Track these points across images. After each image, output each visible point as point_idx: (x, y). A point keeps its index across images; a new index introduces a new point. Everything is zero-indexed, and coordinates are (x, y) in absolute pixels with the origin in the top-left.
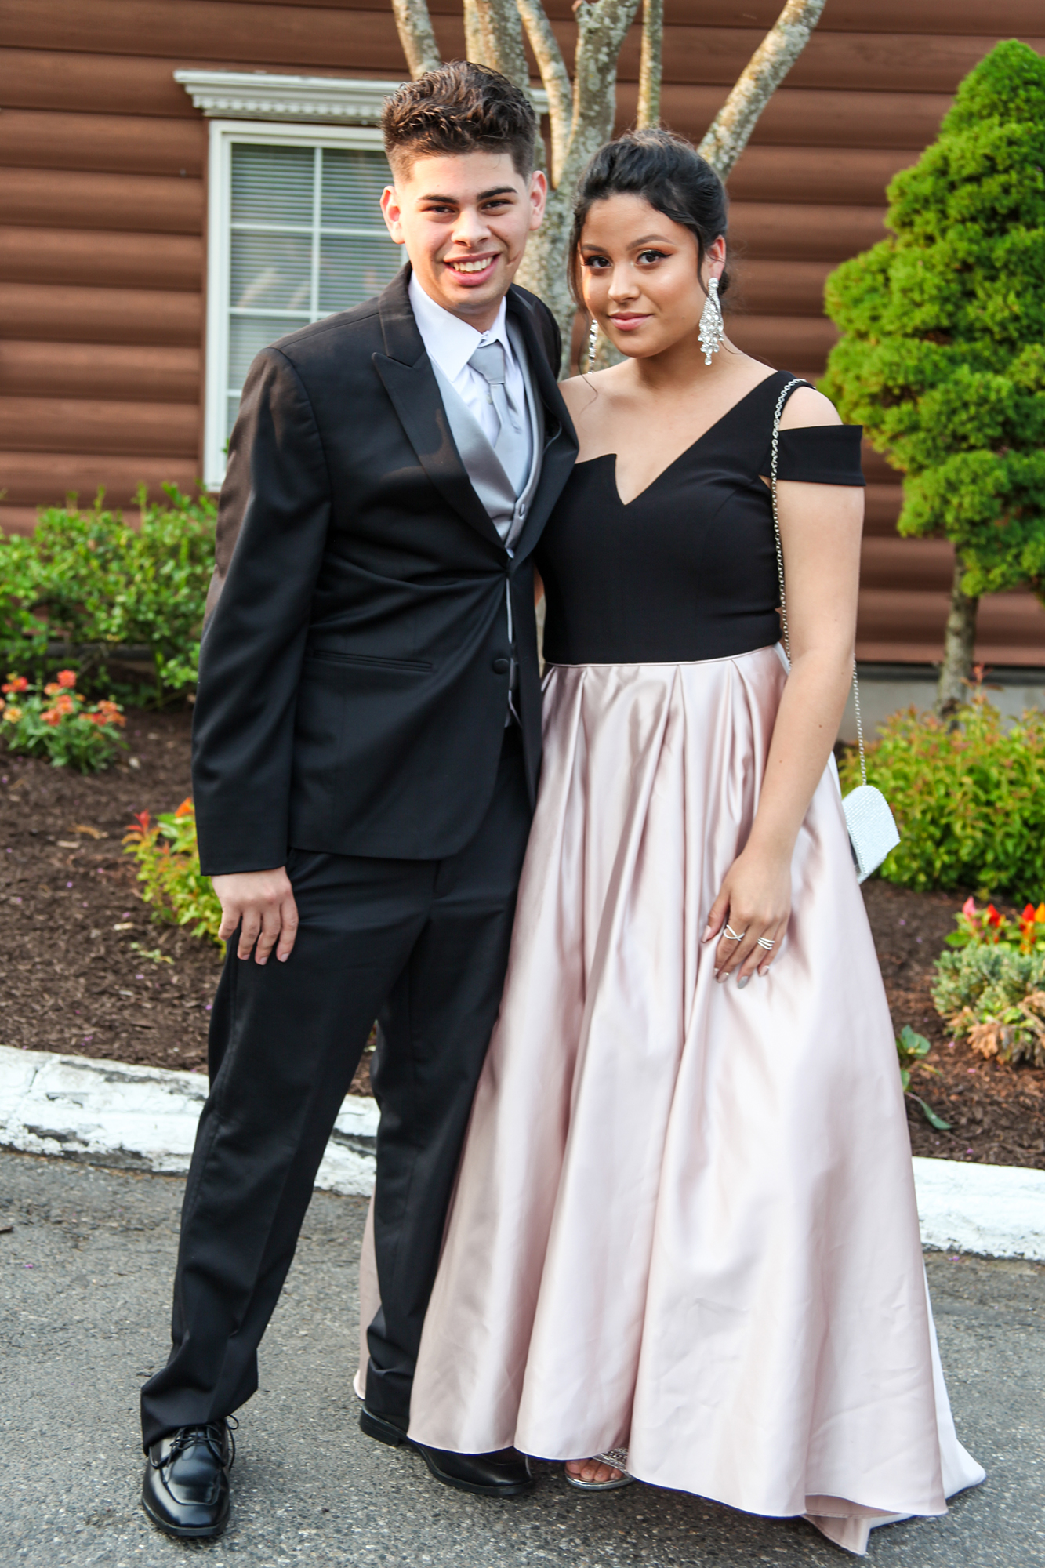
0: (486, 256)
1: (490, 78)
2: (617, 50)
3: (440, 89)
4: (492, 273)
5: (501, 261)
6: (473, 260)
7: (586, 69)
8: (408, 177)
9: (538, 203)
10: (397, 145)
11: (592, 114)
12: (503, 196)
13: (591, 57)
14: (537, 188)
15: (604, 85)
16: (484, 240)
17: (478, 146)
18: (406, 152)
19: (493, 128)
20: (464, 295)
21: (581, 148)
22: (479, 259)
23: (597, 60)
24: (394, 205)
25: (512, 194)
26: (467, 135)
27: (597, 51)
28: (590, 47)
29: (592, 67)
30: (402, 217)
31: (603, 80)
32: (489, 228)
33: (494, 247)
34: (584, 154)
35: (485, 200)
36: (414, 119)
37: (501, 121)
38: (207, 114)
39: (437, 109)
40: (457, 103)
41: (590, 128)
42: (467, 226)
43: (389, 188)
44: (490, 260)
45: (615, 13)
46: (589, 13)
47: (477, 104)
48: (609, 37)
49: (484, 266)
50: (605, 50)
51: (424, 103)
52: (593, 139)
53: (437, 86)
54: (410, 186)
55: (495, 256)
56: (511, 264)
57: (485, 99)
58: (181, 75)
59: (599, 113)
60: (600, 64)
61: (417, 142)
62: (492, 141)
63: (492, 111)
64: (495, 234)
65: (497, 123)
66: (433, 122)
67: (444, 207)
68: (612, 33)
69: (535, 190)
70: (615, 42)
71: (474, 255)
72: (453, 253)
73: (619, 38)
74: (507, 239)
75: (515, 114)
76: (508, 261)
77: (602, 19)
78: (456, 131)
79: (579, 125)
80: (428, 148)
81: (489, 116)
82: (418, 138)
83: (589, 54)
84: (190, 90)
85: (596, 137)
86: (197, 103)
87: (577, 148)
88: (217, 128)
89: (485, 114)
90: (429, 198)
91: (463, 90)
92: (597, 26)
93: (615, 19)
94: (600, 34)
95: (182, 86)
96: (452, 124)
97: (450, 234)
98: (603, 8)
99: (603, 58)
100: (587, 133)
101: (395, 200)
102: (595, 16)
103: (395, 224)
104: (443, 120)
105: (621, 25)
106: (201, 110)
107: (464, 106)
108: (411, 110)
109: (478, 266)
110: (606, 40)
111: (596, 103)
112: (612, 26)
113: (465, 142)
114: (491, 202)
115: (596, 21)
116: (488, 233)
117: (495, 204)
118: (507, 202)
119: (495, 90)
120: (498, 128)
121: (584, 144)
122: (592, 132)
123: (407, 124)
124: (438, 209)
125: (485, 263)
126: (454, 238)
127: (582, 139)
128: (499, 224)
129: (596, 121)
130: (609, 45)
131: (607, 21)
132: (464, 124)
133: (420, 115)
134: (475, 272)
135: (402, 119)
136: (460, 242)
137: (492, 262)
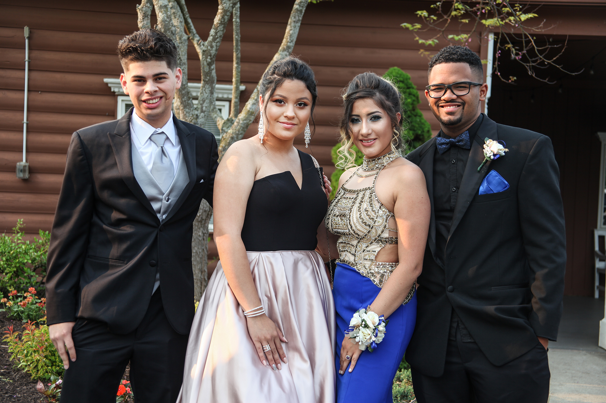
0: (157, 98)
1: (158, 34)
2: (213, 58)
3: (139, 38)
4: (160, 103)
5: (163, 99)
6: (152, 99)
7: (203, 64)
8: (128, 70)
9: (179, 79)
10: (124, 58)
11: (207, 80)
12: (163, 76)
13: (204, 60)
14: (178, 74)
15: (210, 70)
16: (156, 91)
17: (153, 58)
18: (126, 61)
19: (158, 52)
20: (149, 112)
21: (204, 92)
22: (155, 98)
23: (207, 61)
24: (124, 80)
25: (166, 75)
26: (148, 54)
27: (207, 58)
28: (204, 56)
29: (205, 63)
30: (127, 85)
31: (210, 68)
32: (158, 87)
33: (160, 94)
34: (205, 94)
35: (156, 77)
36: (128, 48)
37: (161, 50)
38: (116, 94)
39: (137, 45)
40: (145, 43)
41: (207, 85)
42: (149, 86)
43: (122, 74)
44: (159, 99)
45: (212, 45)
46: (203, 45)
47: (152, 43)
48: (210, 53)
49: (157, 101)
50: (209, 57)
51: (132, 43)
52: (208, 89)
53: (138, 37)
54: (128, 73)
55: (161, 98)
56: (167, 101)
57: (155, 42)
58: (106, 80)
59: (209, 80)
60: (208, 62)
61: (130, 57)
62: (158, 57)
63: (158, 46)
64: (161, 90)
65: (159, 50)
66: (135, 50)
67: (140, 80)
68: (211, 52)
69: (177, 75)
70: (213, 55)
71: (153, 97)
72: (145, 97)
73: (214, 53)
74: (165, 91)
75: (167, 47)
76: (166, 99)
77: (207, 47)
78: (144, 53)
79: (203, 84)
80: (134, 59)
81: (156, 48)
82: (131, 55)
83: (204, 59)
84: (109, 85)
85: (209, 88)
86: (112, 90)
87: (202, 92)
88: (120, 99)
89: (155, 47)
90: (135, 77)
91: (147, 38)
92: (206, 49)
93: (212, 47)
94: (207, 52)
95: (107, 84)
96: (142, 50)
97: (143, 90)
98: (208, 43)
99: (209, 60)
100: (206, 87)
101: (125, 79)
102: (205, 46)
103: (125, 87)
104: (139, 49)
105: (214, 49)
106: (114, 92)
107: (147, 44)
108: (128, 45)
109: (154, 101)
110: (209, 54)
111: (208, 76)
112: (211, 49)
113: (147, 57)
114: (158, 78)
115: (205, 47)
116: (157, 89)
117: (160, 78)
118: (165, 78)
119: (159, 38)
120: (160, 52)
121: (205, 90)
122: (207, 86)
123: (126, 50)
124: (139, 81)
125: (157, 100)
126: (145, 91)
127: (204, 89)
128: (162, 86)
129: (208, 82)
130: (210, 56)
131: (209, 47)
132: (147, 51)
133: (131, 47)
134: (153, 103)
135: (124, 49)
136: (147, 93)
137: (160, 100)
